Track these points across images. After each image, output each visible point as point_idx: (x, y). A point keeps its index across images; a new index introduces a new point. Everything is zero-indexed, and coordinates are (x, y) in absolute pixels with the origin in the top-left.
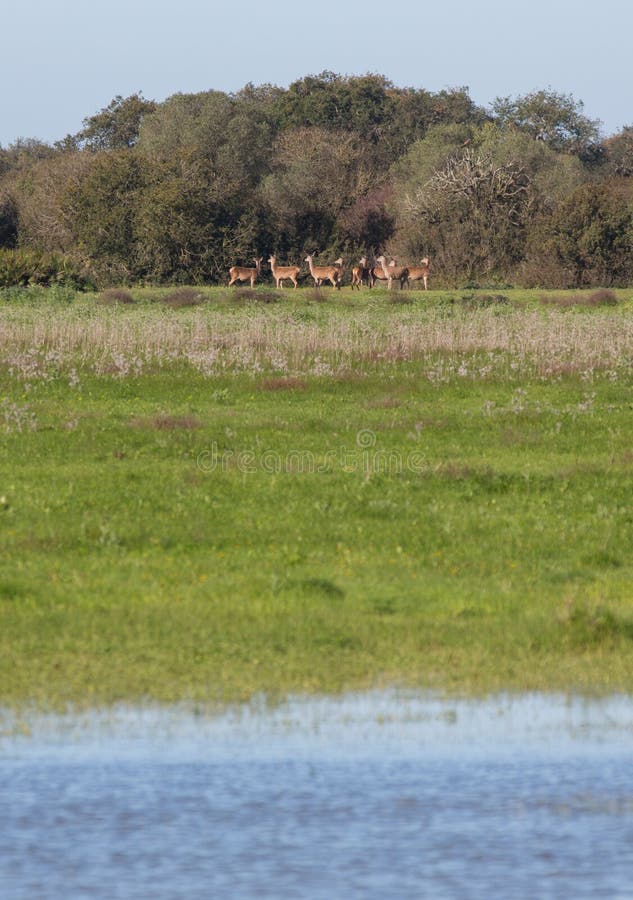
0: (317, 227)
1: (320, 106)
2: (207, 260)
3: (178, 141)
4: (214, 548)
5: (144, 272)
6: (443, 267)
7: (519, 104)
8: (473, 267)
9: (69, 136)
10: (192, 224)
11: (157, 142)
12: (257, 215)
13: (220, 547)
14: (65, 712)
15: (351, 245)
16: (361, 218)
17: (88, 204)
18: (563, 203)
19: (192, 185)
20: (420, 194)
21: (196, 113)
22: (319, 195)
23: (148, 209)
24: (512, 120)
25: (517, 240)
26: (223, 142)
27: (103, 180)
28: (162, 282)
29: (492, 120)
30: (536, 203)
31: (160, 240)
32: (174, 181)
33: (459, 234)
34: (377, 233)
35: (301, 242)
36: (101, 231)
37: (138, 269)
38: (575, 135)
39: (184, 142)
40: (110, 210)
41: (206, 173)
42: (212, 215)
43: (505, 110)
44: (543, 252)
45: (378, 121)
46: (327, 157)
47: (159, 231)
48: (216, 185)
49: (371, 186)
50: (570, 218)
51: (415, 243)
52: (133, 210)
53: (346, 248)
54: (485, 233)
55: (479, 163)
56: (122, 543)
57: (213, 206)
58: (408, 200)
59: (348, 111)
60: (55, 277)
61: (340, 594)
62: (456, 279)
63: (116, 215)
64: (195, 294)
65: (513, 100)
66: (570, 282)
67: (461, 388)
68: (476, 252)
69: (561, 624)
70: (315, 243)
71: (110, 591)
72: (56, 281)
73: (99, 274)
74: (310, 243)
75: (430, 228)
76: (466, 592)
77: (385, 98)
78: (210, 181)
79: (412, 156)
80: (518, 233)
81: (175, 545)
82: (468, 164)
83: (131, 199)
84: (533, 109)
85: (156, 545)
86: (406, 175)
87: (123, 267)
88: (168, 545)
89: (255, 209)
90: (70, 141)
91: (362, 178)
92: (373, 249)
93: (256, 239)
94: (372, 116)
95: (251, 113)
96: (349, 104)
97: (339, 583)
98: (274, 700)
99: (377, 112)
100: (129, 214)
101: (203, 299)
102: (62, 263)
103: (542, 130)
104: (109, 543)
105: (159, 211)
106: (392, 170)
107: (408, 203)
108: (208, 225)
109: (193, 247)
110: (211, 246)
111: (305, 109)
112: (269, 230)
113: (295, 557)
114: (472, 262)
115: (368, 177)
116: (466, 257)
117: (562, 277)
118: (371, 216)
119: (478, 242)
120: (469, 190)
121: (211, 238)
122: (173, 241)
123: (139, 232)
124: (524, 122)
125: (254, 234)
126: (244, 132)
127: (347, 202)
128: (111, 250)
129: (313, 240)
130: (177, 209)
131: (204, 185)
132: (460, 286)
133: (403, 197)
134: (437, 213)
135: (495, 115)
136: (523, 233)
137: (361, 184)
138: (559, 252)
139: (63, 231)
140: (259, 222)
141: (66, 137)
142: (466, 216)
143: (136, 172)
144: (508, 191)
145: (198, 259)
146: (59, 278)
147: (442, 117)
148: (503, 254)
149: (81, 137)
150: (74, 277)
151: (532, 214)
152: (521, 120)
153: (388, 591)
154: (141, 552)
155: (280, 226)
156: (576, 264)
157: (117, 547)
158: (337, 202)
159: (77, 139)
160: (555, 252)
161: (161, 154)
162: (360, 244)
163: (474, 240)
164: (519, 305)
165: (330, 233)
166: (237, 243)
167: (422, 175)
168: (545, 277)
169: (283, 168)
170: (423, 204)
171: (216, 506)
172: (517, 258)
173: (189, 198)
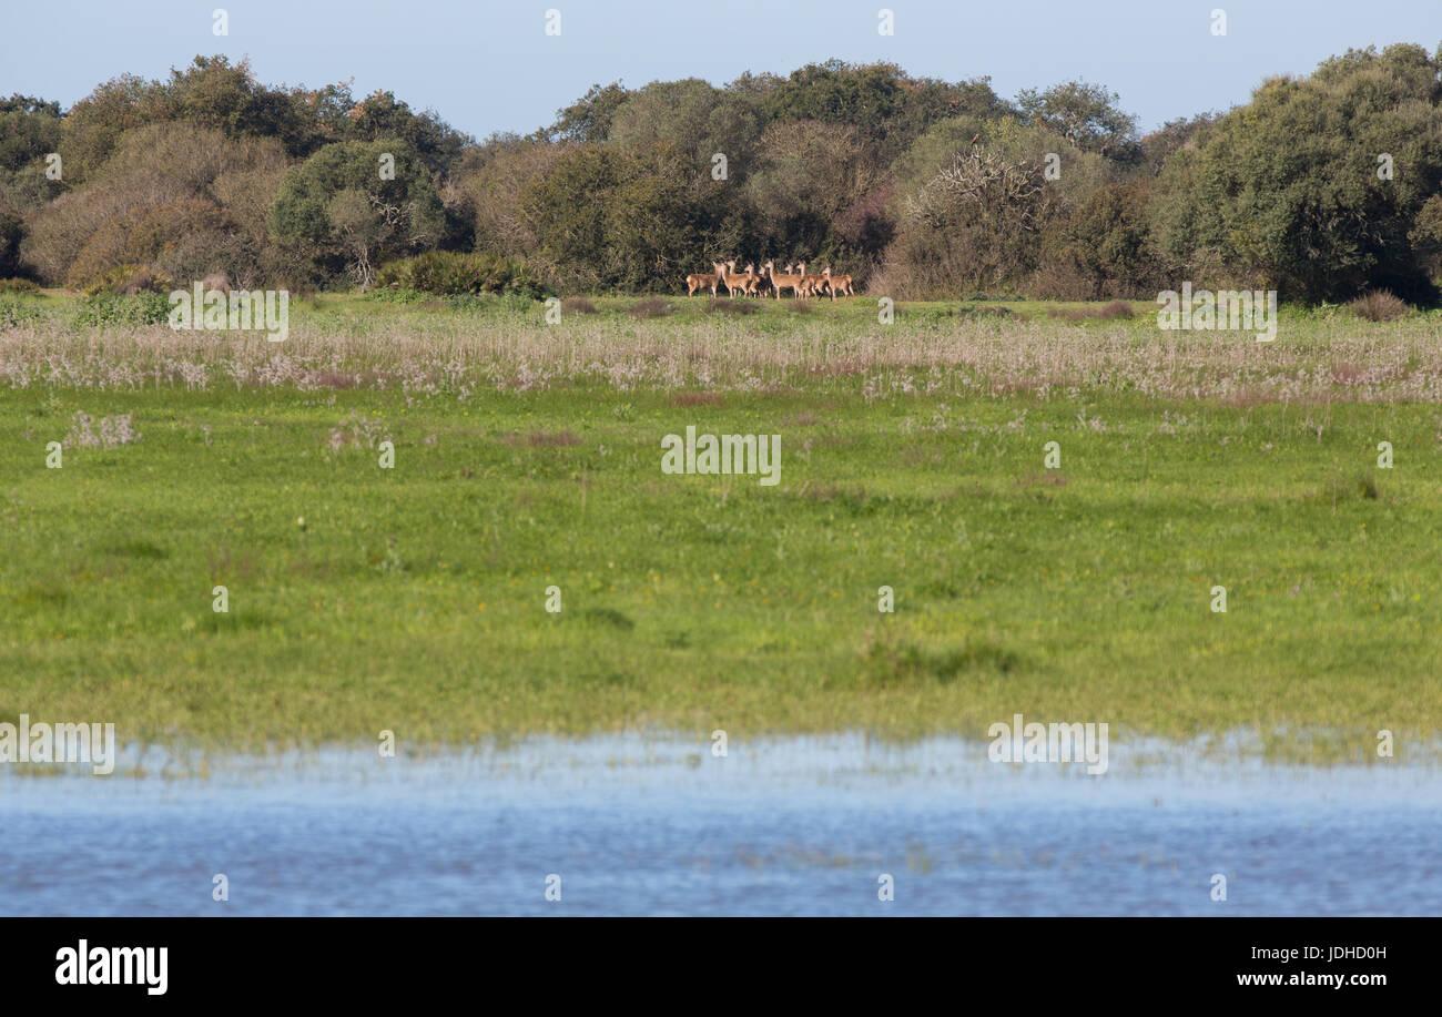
0: (809, 229)
1: (823, 97)
2: (686, 267)
3: (656, 136)
4: (509, 574)
5: (616, 280)
6: (948, 276)
7: (1047, 96)
8: (982, 277)
9: (542, 129)
10: (669, 226)
11: (631, 135)
12: (742, 217)
13: (516, 574)
14: (263, 753)
15: (847, 250)
16: (858, 221)
17: (554, 204)
18: (1082, 206)
19: (669, 183)
20: (923, 193)
21: (675, 104)
22: (813, 197)
23: (620, 210)
24: (1038, 114)
25: (1030, 247)
26: (705, 135)
27: (571, 177)
28: (635, 291)
29: (1014, 113)
30: (1052, 206)
31: (633, 245)
32: (649, 179)
33: (966, 239)
34: (876, 237)
35: (790, 248)
36: (567, 234)
37: (609, 276)
38: (1109, 132)
39: (661, 136)
40: (578, 211)
41: (686, 170)
42: (691, 217)
43: (1031, 103)
44: (1060, 260)
45: (887, 113)
46: (822, 153)
47: (632, 233)
48: (697, 183)
49: (872, 185)
50: (1089, 223)
51: (917, 250)
52: (604, 210)
53: (840, 254)
54: (996, 238)
55: (989, 161)
56: (407, 567)
57: (693, 207)
58: (909, 202)
59: (853, 102)
60: (510, 284)
61: (630, 624)
62: (962, 290)
63: (585, 216)
64: (663, 304)
65: (1040, 92)
66: (1089, 294)
67: (899, 404)
68: (986, 259)
69: (860, 659)
70: (807, 249)
71: (370, 621)
72: (511, 288)
73: (566, 281)
74: (801, 249)
75: (934, 232)
76: (770, 624)
77: (896, 90)
78: (690, 179)
79: (916, 152)
80: (1032, 239)
81: (465, 570)
82: (977, 161)
83: (602, 199)
84: (1062, 103)
85: (444, 570)
86: (907, 174)
87: (593, 274)
88: (458, 571)
89: (741, 210)
90: (542, 134)
91: (861, 177)
92: (871, 256)
93: (740, 244)
94: (880, 108)
95: (737, 103)
96: (856, 95)
97: (631, 615)
98: (504, 742)
99: (886, 103)
100: (598, 215)
101: (673, 310)
102: (518, 268)
103: (1072, 126)
104: (392, 568)
105: (633, 211)
106: (893, 167)
107: (910, 205)
108: (688, 228)
109: (670, 252)
110: (690, 251)
111: (806, 100)
112: (755, 234)
113: (598, 585)
114: (980, 271)
115: (868, 174)
116: (973, 265)
117: (1080, 288)
118: (870, 219)
119: (987, 248)
120: (978, 190)
121: (690, 242)
122: (648, 246)
123: (610, 236)
124: (1052, 116)
125: (739, 238)
126: (727, 123)
127: (844, 204)
128: (580, 255)
129: (805, 244)
130: (653, 210)
131: (683, 184)
132: (966, 298)
133: (905, 198)
134: (942, 216)
135: (1020, 108)
136: (1038, 239)
137: (860, 184)
138: (1076, 261)
139: (526, 234)
140: (745, 226)
141: (538, 130)
142: (975, 219)
143: (607, 169)
144: (1021, 192)
145: (676, 265)
146: (515, 284)
147: (955, 111)
148: (1015, 262)
149: (555, 130)
150: (532, 285)
151: (1048, 218)
152: (1050, 114)
153: (685, 623)
154: (427, 577)
155: (769, 230)
156: (1096, 274)
157: (400, 572)
158: (833, 203)
159: (550, 133)
160: (1072, 260)
161: (635, 148)
162: (856, 250)
163: (982, 245)
164: (1025, 319)
165: (824, 237)
166: (719, 248)
167: (926, 172)
168: (1062, 288)
169: (770, 164)
170: (926, 206)
171: (541, 528)
172: (1030, 267)
173: (666, 198)
